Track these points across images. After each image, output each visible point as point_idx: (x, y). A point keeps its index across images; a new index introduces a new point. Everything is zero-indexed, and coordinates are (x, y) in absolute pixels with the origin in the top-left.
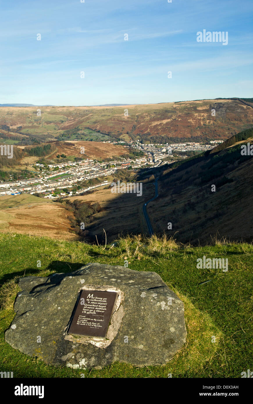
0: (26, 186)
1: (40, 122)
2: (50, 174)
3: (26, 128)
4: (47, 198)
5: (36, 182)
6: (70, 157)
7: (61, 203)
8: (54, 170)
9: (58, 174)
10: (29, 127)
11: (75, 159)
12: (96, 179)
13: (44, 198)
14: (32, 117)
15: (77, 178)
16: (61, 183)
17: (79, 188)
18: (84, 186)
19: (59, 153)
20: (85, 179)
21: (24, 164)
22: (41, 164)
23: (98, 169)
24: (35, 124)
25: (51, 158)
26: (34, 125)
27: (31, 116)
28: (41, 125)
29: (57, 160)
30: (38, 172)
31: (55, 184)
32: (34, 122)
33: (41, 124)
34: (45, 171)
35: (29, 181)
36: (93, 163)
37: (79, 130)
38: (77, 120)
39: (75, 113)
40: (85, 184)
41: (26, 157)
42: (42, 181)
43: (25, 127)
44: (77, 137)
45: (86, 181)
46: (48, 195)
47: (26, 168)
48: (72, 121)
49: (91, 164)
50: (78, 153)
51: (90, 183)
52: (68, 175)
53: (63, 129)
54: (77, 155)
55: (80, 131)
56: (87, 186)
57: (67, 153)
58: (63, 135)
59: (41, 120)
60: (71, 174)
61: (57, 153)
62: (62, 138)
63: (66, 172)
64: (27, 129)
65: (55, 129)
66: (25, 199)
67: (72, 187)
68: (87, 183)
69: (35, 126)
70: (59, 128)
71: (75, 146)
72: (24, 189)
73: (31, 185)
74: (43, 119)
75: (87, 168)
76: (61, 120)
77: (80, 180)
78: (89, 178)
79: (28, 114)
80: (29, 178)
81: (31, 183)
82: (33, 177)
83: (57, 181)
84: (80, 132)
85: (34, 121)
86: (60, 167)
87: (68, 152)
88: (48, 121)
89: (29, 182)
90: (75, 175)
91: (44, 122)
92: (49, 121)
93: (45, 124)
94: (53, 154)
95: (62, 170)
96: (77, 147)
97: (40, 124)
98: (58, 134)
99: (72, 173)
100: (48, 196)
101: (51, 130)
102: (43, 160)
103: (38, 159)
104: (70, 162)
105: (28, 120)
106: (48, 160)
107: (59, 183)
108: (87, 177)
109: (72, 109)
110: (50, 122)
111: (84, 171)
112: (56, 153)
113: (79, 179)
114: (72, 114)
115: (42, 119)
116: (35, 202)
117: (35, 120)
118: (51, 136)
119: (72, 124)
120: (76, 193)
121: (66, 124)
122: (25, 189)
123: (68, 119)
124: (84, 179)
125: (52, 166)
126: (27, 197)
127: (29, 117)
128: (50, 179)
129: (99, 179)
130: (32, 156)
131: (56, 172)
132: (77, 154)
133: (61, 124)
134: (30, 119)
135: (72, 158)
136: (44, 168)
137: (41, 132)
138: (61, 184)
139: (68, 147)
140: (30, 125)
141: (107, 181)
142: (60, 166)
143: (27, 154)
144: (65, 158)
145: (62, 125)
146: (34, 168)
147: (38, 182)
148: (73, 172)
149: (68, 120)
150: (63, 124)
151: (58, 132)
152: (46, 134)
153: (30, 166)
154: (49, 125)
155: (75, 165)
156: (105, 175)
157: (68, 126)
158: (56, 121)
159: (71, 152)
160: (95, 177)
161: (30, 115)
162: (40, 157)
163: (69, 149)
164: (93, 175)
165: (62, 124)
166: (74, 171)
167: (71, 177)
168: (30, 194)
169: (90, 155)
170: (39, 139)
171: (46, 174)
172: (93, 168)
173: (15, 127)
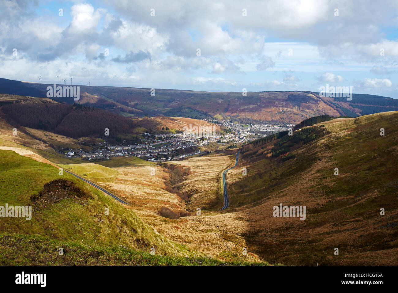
0: (135, 150)
1: (152, 101)
2: (155, 142)
3: (141, 105)
4: (150, 161)
5: (143, 147)
6: (172, 129)
9: (161, 143)
10: (143, 104)
11: (176, 131)
12: (191, 148)
13: (147, 160)
14: (147, 96)
15: (176, 147)
17: (176, 155)
19: (164, 126)
21: (135, 133)
22: (148, 134)
24: (149, 102)
29: (162, 131)
30: (146, 140)
31: (158, 150)
34: (151, 139)
35: (137, 146)
38: (181, 101)
40: (181, 152)
41: (138, 127)
42: (148, 147)
45: (183, 150)
47: (137, 136)
51: (186, 152)
52: (169, 144)
56: (183, 154)
58: (169, 112)
60: (172, 143)
62: (169, 114)
63: (168, 141)
65: (164, 107)
67: (171, 153)
70: (167, 106)
71: (177, 121)
72: (133, 152)
73: (139, 150)
74: (156, 98)
76: (169, 100)
77: (178, 148)
78: (185, 147)
80: (138, 144)
81: (139, 148)
82: (141, 143)
83: (160, 148)
86: (163, 137)
87: (171, 125)
90: (175, 144)
91: (155, 101)
92: (160, 100)
93: (157, 102)
94: (159, 127)
95: (164, 139)
96: (179, 122)
101: (160, 108)
102: (151, 130)
104: (172, 134)
106: (155, 131)
108: (183, 147)
115: (154, 98)
117: (149, 99)
118: (160, 112)
119: (177, 104)
120: (174, 158)
124: (181, 147)
125: (157, 136)
129: (194, 149)
131: (159, 140)
134: (145, 98)
135: (174, 131)
136: (151, 137)
137: (152, 108)
138: (162, 150)
139: (172, 121)
141: (199, 151)
144: (168, 130)
145: (170, 104)
146: (143, 137)
147: (145, 147)
148: (173, 141)
152: (156, 110)
153: (140, 134)
154: (159, 103)
156: (198, 146)
158: (165, 100)
159: (173, 126)
161: (145, 95)
163: (172, 123)
167: (171, 146)
171: (151, 142)
173: (132, 103)
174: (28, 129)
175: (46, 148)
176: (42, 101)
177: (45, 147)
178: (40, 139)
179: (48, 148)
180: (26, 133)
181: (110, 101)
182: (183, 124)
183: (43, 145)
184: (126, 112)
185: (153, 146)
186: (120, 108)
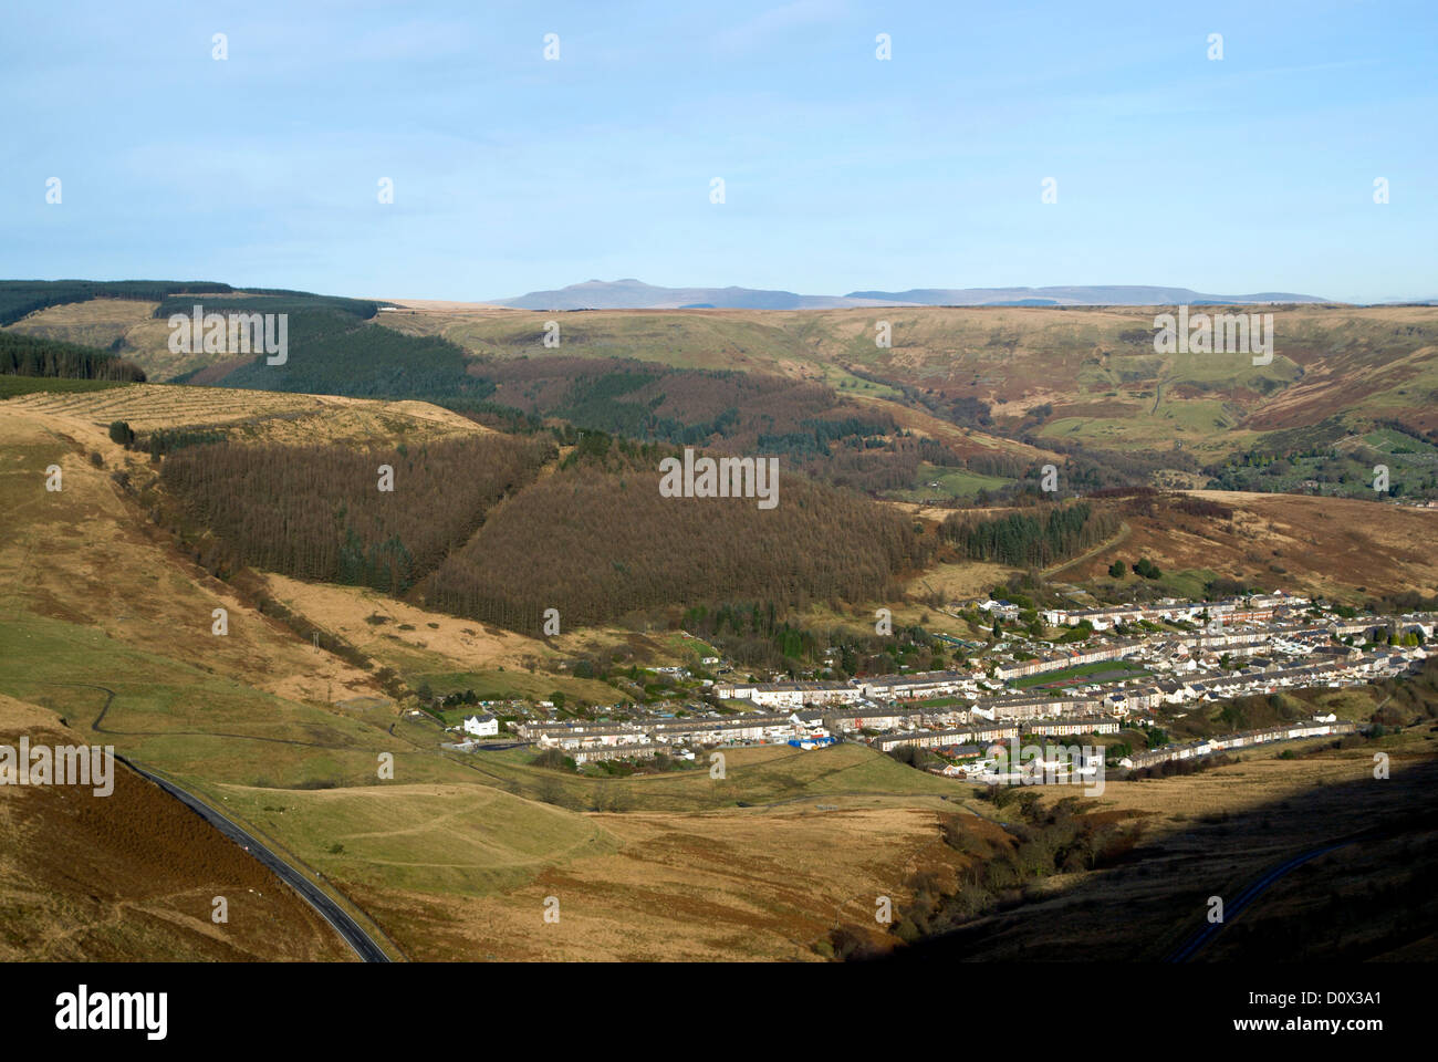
0: (885, 709)
1: (1147, 387)
2: (1032, 657)
3: (1072, 415)
4: (956, 777)
5: (941, 690)
6: (1185, 575)
7: (1000, 807)
8: (1061, 641)
9: (1075, 660)
10: (1086, 411)
11: (1209, 587)
12: (1271, 700)
13: (940, 774)
14: (1113, 359)
15: (1163, 689)
16: (1070, 705)
17: (1155, 739)
18: (1188, 730)
19: (1130, 551)
20: (1207, 697)
21: (922, 601)
22: (1004, 605)
23: (1309, 650)
24: (1123, 396)
25: (1076, 575)
26: (1113, 399)
27: (1107, 354)
28: (1150, 401)
29: (1107, 588)
30: (979, 644)
31: (1032, 708)
32: (1118, 386)
33: (1151, 395)
34: (1015, 637)
35: (905, 683)
36: (1299, 616)
37: (1338, 432)
38: (1348, 377)
39: (1347, 342)
40: (1195, 723)
41: (950, 562)
42: (975, 687)
43: (1067, 412)
44: (1320, 468)
45: (1207, 707)
46: (971, 761)
47: (925, 620)
48: (1322, 384)
49: (1286, 621)
50: (1238, 559)
51: (1230, 721)
52: (1129, 667)
53: (1258, 424)
54: (1227, 566)
55: (1347, 439)
56: (1202, 735)
57: (1176, 554)
58: (1247, 458)
59: (1155, 376)
60: (1146, 666)
61: (1119, 554)
62: (1243, 471)
63: (1124, 652)
64: (1073, 422)
65: (1221, 425)
66: (838, 771)
67: (1117, 730)
68: (1214, 720)
69: (1118, 404)
70: (1243, 420)
71: (1235, 519)
72: (864, 720)
73: (906, 707)
74: (1167, 372)
75: (1251, 639)
76: (1263, 378)
77: (1176, 698)
78: (1231, 691)
79: (1094, 345)
80: (916, 667)
81: (914, 693)
82: (938, 665)
83: (1056, 696)
84: (1341, 445)
85: (1118, 380)
86: (1098, 626)
87: (1184, 549)
88: (1192, 383)
89: (905, 687)
90: (1166, 671)
91: (1166, 388)
92: (1198, 379)
93: (1175, 397)
94: (1096, 557)
95: (1104, 641)
96: (1245, 525)
97: (1145, 395)
98: (1224, 454)
99: (1150, 662)
100: (966, 768)
101: (1195, 430)
102: (1028, 582)
103: (1006, 578)
104: (1172, 602)
105: (1091, 373)
106: (1055, 585)
107: (1056, 708)
108: (1218, 689)
109: (1330, 322)
110: (1203, 388)
111: (1219, 654)
112: (1113, 549)
113: (1172, 692)
114: (1331, 344)
115: (1164, 368)
116: (883, 790)
117: (1125, 376)
118: (1188, 458)
119: (1314, 402)
120: (1122, 763)
121: (1286, 401)
122: (867, 722)
123: (1302, 372)
124: (1199, 694)
125: (1063, 618)
126: (855, 763)
127: (1097, 362)
128: (1023, 682)
129: (1291, 701)
130: (981, 559)
131: (1069, 647)
132: (1234, 562)
133: (1257, 397)
134: (1100, 371)
135: (1193, 583)
136: (1018, 622)
137: (1143, 435)
138: (1063, 711)
139: (1195, 522)
140: (1094, 401)
141: (1332, 718)
142: (1101, 620)
143: (956, 551)
144: (1148, 581)
145: (1265, 405)
146: (964, 623)
147: (955, 692)
148: (1156, 653)
149: (1304, 379)
150: (1271, 400)
151: (1225, 442)
152: (1162, 447)
153: (948, 608)
154: (1195, 401)
155: (1189, 618)
156: (1331, 685)
157: (1291, 410)
158: (1232, 380)
159: (1197, 551)
160: (1267, 691)
161: (1104, 351)
162: (1020, 567)
163: (1197, 533)
164: (1261, 678)
165: (1264, 400)
166: (1169, 649)
167: (1136, 681)
168: (879, 748)
169: (1303, 574)
170: (1115, 473)
171: (1011, 656)
172: (1283, 642)
173: (1016, 409)
174: (282, 588)
175: (349, 695)
176: (387, 423)
177: (350, 685)
178: (330, 644)
179: (365, 691)
180: (264, 605)
181: (869, 397)
182: (1273, 536)
183: (342, 672)
184: (959, 464)
185: (1008, 683)
186: (923, 441)
